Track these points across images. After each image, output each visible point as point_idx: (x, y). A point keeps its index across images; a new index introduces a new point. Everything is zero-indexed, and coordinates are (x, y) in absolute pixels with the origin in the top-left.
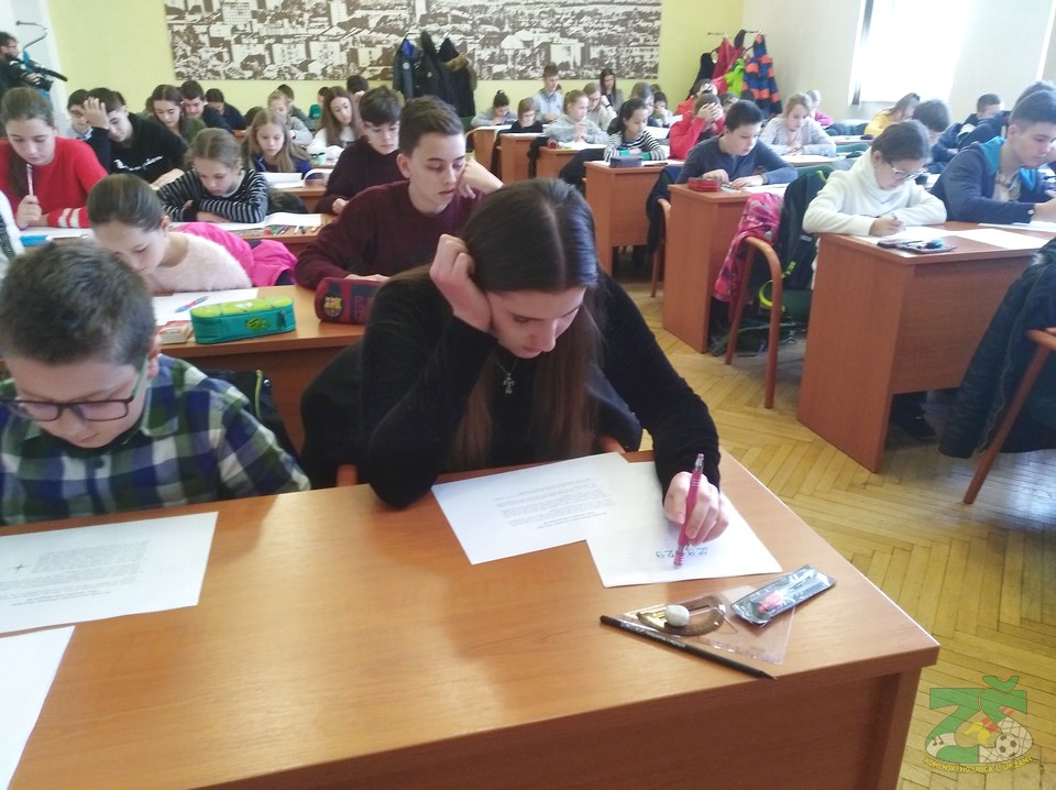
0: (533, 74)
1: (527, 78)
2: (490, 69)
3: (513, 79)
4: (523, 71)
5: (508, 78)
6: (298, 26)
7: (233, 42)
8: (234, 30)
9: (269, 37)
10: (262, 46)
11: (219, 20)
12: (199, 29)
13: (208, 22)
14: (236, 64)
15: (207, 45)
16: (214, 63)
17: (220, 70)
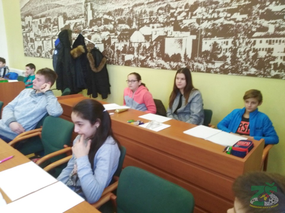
0: (151, 63)
1: (147, 66)
2: (123, 57)
3: (137, 66)
4: (145, 60)
5: (134, 65)
6: (49, 31)
7: (35, 40)
8: (35, 34)
9: (43, 37)
10: (41, 42)
11: (32, 30)
12: (28, 34)
13: (29, 31)
14: (36, 51)
15: (30, 41)
16: (31, 49)
17: (33, 52)
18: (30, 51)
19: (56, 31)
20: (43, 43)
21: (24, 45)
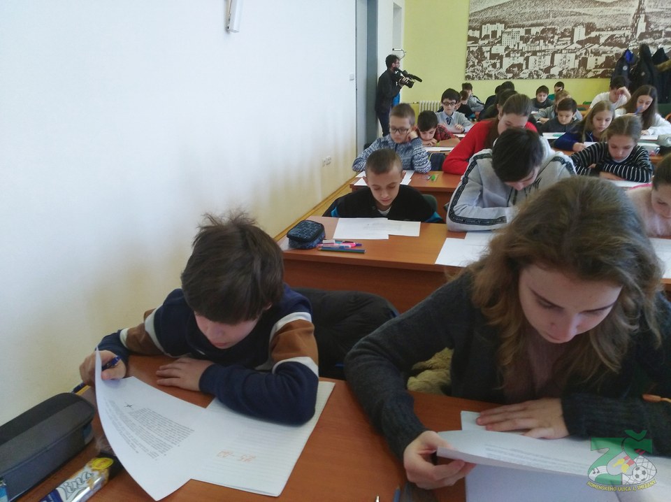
6: (550, 44)
7: (504, 56)
8: (507, 48)
9: (528, 52)
10: (522, 58)
11: (500, 42)
12: (485, 49)
13: (493, 44)
14: (503, 70)
15: (488, 58)
16: (491, 68)
17: (493, 73)
18: (487, 72)
19: (564, 44)
20: (527, 59)
21: (467, 64)
